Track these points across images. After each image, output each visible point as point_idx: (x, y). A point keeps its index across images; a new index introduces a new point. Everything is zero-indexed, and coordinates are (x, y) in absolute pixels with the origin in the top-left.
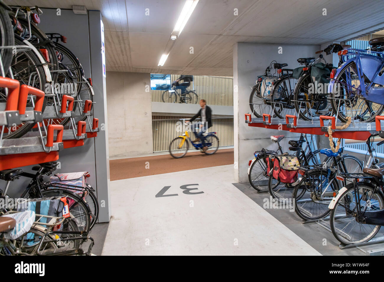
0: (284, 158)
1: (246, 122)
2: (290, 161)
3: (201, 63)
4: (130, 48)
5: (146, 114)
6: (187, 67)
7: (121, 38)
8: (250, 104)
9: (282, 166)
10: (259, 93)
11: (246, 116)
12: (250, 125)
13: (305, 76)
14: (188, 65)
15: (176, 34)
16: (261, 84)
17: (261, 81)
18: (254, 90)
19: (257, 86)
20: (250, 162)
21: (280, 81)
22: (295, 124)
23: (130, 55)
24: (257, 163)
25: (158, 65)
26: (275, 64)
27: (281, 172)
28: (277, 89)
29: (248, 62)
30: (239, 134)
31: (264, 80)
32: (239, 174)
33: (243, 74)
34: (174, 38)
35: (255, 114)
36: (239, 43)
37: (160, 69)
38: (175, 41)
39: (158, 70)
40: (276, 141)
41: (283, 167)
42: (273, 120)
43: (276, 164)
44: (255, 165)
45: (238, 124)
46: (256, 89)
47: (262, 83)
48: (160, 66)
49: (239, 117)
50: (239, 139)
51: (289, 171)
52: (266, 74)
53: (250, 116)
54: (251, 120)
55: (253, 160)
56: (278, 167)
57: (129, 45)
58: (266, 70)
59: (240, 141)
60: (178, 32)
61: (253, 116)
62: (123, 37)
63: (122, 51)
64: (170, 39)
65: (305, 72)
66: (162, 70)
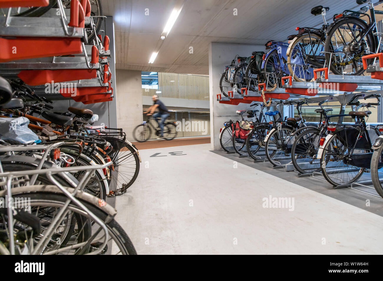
0: (243, 122)
1: (218, 100)
2: (247, 124)
3: (185, 60)
4: (128, 46)
5: (137, 106)
6: (172, 64)
7: (123, 37)
8: (220, 87)
9: (241, 126)
10: (226, 79)
11: (217, 96)
12: (221, 102)
13: (252, 62)
14: (174, 63)
15: (164, 35)
16: (227, 72)
17: (228, 70)
18: (223, 76)
19: (225, 73)
20: (221, 129)
21: (239, 68)
22: (246, 94)
23: (127, 53)
24: (226, 130)
25: (149, 63)
26: (238, 57)
27: (241, 132)
28: (237, 73)
29: (220, 57)
30: (213, 112)
31: (230, 69)
32: (214, 143)
33: (216, 66)
34: (163, 38)
35: (224, 94)
36: (212, 42)
37: (150, 66)
38: (164, 40)
39: (148, 67)
40: (240, 114)
41: (242, 128)
42: (235, 95)
43: (237, 127)
44: (225, 132)
45: (213, 104)
46: (225, 75)
47: (229, 71)
48: (151, 63)
49: (213, 99)
50: (213, 116)
51: (246, 130)
52: (232, 65)
53: (220, 95)
54: (221, 98)
55: (223, 129)
56: (238, 128)
57: (128, 43)
58: (232, 63)
59: (215, 117)
60: (167, 33)
61: (223, 96)
62: (124, 37)
63: (121, 49)
64: (160, 39)
65: (253, 58)
66: (152, 67)
